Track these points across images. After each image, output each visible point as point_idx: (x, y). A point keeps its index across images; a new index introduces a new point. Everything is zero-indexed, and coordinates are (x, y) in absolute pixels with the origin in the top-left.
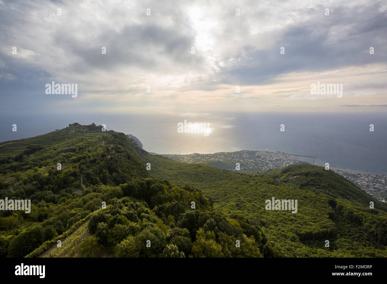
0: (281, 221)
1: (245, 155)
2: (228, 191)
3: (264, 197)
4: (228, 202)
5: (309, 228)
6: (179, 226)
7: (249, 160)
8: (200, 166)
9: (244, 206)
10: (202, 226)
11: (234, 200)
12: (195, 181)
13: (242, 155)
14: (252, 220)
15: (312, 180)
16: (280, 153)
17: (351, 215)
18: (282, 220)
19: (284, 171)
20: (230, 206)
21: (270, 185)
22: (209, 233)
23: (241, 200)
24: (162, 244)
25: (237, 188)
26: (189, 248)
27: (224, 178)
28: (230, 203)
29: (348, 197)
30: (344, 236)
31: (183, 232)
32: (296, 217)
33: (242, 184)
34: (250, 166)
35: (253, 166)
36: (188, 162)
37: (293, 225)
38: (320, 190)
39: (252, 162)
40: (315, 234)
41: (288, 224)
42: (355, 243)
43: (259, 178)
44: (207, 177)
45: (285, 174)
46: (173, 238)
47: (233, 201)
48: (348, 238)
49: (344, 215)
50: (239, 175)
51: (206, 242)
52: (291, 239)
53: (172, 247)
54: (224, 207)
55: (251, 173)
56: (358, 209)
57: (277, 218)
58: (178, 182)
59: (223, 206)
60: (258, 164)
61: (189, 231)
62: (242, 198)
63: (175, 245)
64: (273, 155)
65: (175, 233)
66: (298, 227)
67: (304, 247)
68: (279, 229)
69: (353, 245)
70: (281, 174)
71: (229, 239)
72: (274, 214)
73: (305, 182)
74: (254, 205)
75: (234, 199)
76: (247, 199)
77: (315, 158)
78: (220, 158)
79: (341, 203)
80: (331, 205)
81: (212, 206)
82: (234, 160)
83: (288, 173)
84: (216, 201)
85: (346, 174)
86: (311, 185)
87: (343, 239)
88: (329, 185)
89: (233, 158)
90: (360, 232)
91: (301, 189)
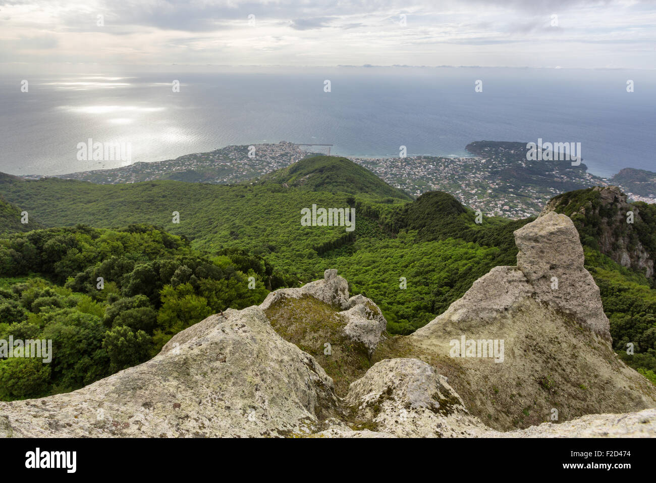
0: (294, 239)
1: (233, 154)
2: (214, 217)
3: (269, 212)
4: (216, 233)
5: (328, 238)
6: (127, 295)
7: (240, 160)
8: (153, 186)
9: (243, 232)
10: (168, 282)
11: (225, 227)
12: (151, 212)
13: (227, 155)
14: (256, 248)
15: (328, 177)
16: (285, 144)
17: (369, 210)
18: (295, 237)
19: (292, 170)
20: (220, 237)
21: (275, 194)
22: (181, 287)
23: (237, 225)
24: (97, 333)
25: (227, 208)
26: (152, 320)
27: (202, 198)
28: (220, 234)
29: (367, 189)
30: (363, 235)
31: (135, 301)
32: (312, 229)
33: (235, 201)
34: (243, 171)
35: (248, 170)
36: (126, 181)
37: (309, 239)
38: (338, 187)
39: (245, 164)
40: (334, 242)
41: (304, 240)
42: (373, 239)
43: (258, 187)
44: (171, 201)
45: (294, 174)
46: (118, 317)
47: (224, 230)
48: (366, 237)
49: (363, 212)
50: (228, 188)
51: (179, 302)
52: (308, 257)
53: (118, 331)
54: (211, 242)
55: (246, 181)
56: (376, 202)
57: (288, 237)
58: (114, 223)
59: (209, 241)
60: (255, 165)
61: (148, 296)
62: (237, 222)
63: (122, 327)
64: (276, 149)
65: (120, 309)
66: (315, 240)
67: (323, 261)
68: (293, 250)
69: (370, 243)
70: (289, 175)
71: (216, 285)
72: (284, 233)
73: (319, 181)
74: (256, 227)
75: (225, 225)
76: (245, 220)
77: (330, 147)
78: (190, 165)
79: (359, 199)
80: (349, 204)
81: (188, 245)
82: (215, 166)
83: (299, 173)
84: (196, 236)
85: (365, 162)
86: (327, 183)
87: (362, 239)
88: (347, 180)
89: (212, 161)
90: (376, 227)
91: (315, 191)
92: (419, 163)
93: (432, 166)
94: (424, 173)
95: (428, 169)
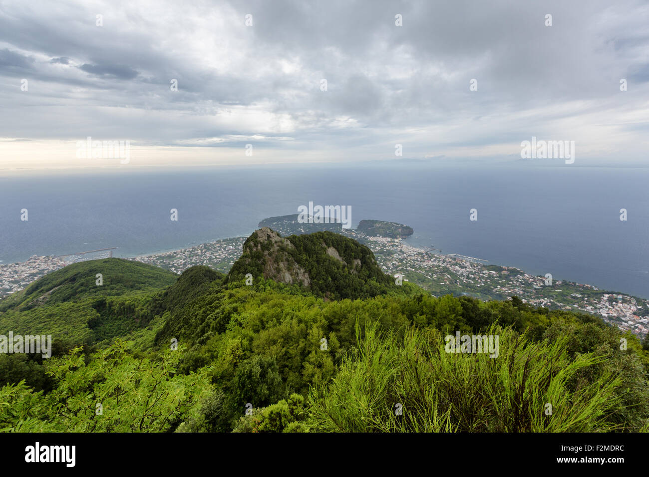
19: (31, 289)
45: (33, 294)
70: (24, 298)
73: (69, 292)
79: (111, 299)
80: (95, 309)
83: (39, 290)
85: (160, 257)
86: (81, 291)
92: (219, 247)
93: (231, 247)
94: (225, 255)
95: (228, 250)
